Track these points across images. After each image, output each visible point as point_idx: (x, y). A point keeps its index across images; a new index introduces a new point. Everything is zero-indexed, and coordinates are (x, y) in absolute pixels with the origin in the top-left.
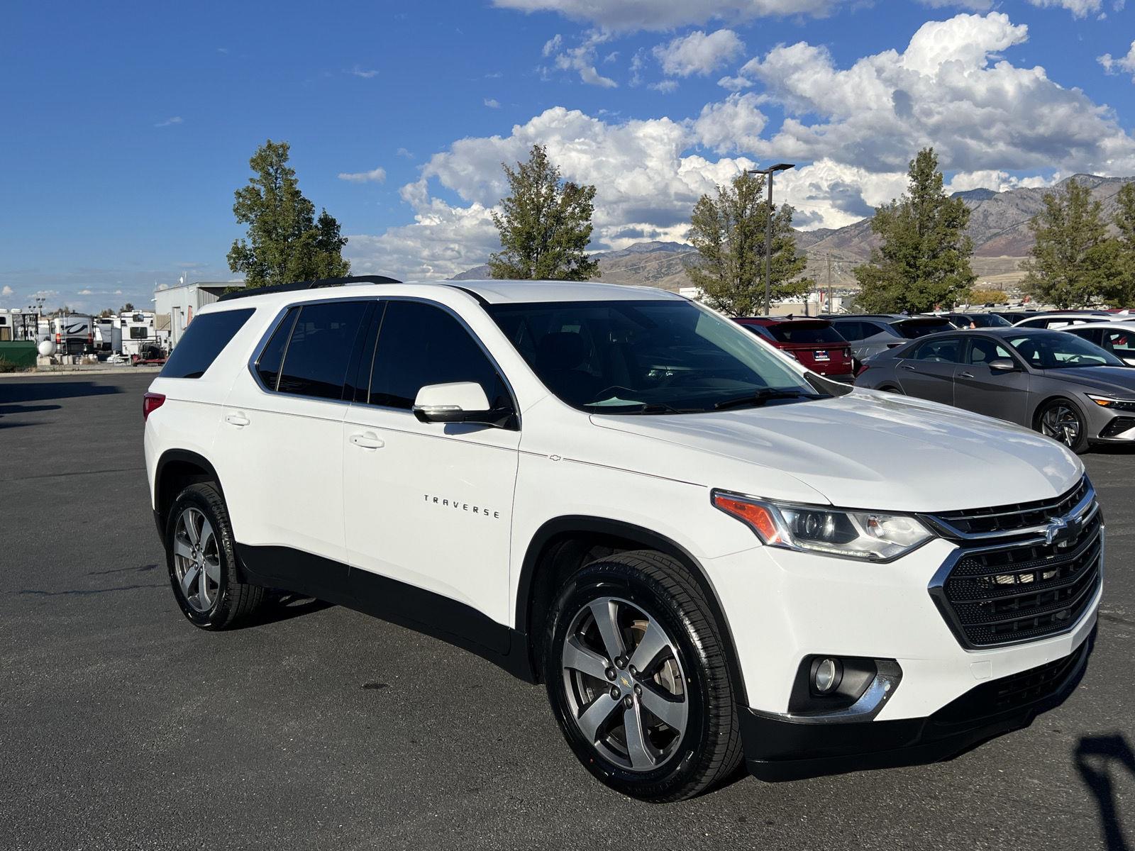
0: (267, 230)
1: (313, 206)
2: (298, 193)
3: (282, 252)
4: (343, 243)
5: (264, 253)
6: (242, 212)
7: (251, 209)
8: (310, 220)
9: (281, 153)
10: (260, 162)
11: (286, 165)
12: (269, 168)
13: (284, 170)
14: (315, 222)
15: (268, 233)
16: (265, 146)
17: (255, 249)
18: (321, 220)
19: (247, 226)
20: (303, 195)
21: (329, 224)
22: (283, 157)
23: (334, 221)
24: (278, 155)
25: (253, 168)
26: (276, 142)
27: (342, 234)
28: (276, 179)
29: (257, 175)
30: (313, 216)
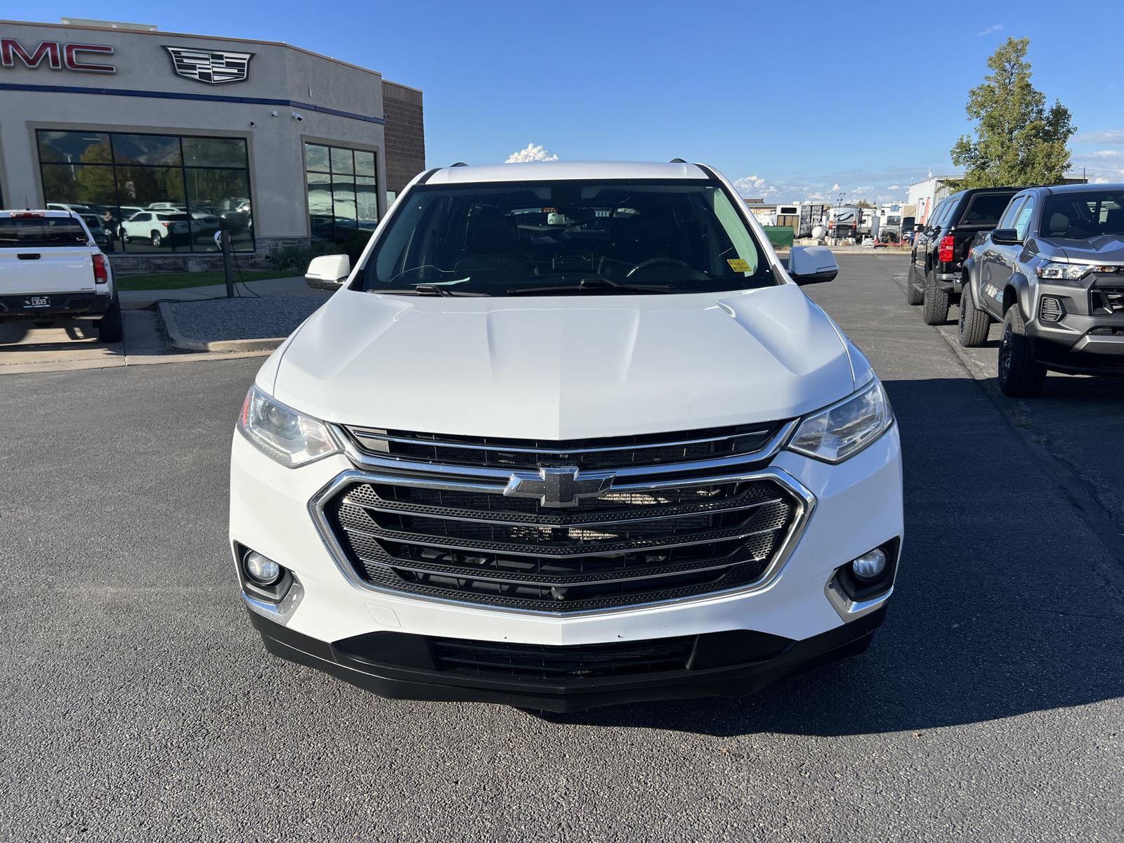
0: (992, 125)
1: (1044, 97)
2: (1028, 86)
3: (1002, 145)
4: (1071, 132)
5: (987, 146)
6: (972, 110)
7: (982, 106)
8: (1040, 112)
9: (1019, 49)
10: (999, 60)
11: (1023, 60)
12: (1006, 64)
13: (1021, 65)
14: (1046, 114)
15: (992, 127)
16: (1005, 43)
17: (980, 143)
18: (1052, 111)
19: (977, 122)
20: (1035, 87)
21: (1060, 115)
22: (1020, 52)
23: (1065, 112)
24: (1016, 51)
25: (990, 66)
26: (1015, 40)
27: (1072, 123)
28: (1012, 74)
29: (992, 73)
30: (1045, 107)
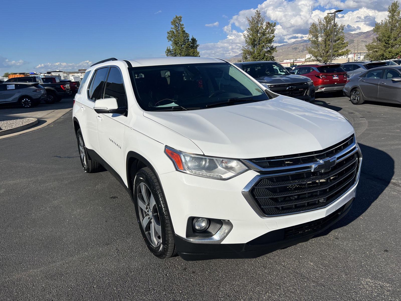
0: (176, 43)
1: (189, 35)
2: (184, 31)
3: (180, 50)
4: (198, 46)
5: (175, 50)
6: (169, 38)
7: (172, 37)
8: (188, 39)
9: (179, 19)
10: (174, 23)
11: (181, 23)
12: (176, 24)
13: (181, 24)
14: (190, 40)
15: (176, 44)
16: (175, 17)
17: (173, 49)
18: (192, 39)
19: (171, 42)
20: (186, 32)
21: (194, 40)
22: (180, 20)
23: (195, 39)
24: (179, 20)
25: (172, 24)
26: (178, 16)
27: (198, 43)
28: (179, 27)
29: (173, 27)
30: (189, 38)
